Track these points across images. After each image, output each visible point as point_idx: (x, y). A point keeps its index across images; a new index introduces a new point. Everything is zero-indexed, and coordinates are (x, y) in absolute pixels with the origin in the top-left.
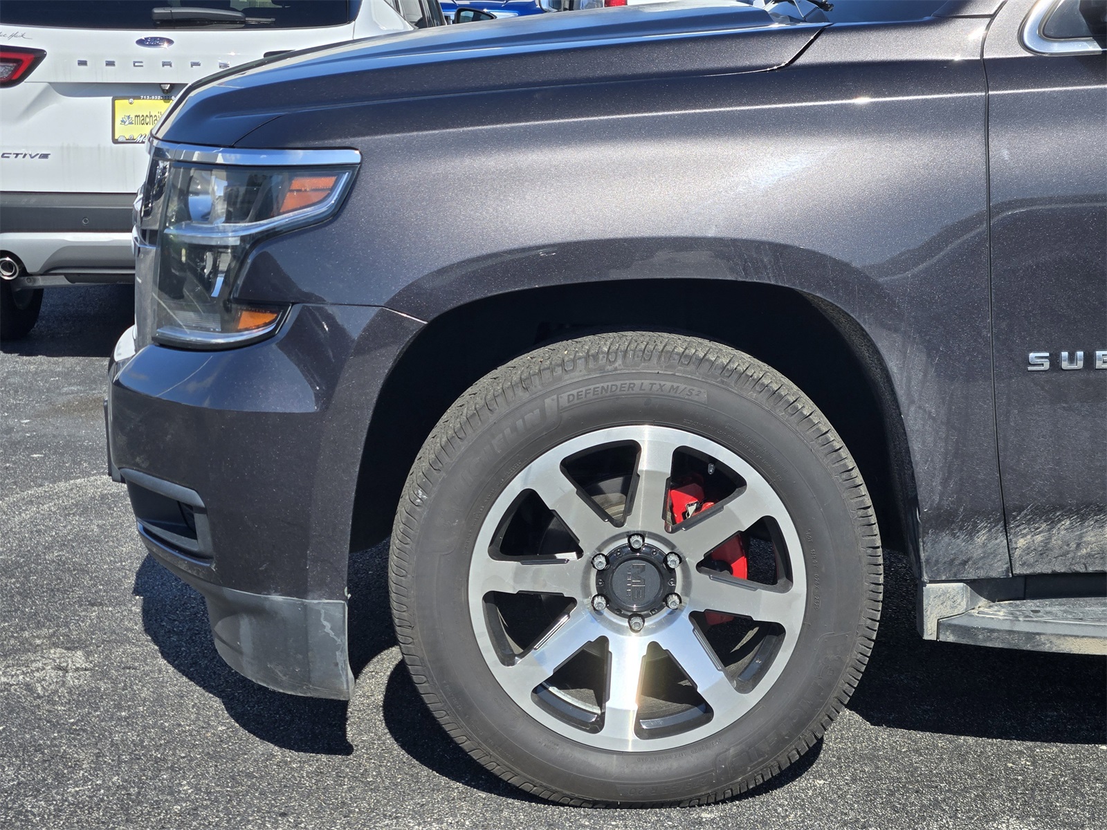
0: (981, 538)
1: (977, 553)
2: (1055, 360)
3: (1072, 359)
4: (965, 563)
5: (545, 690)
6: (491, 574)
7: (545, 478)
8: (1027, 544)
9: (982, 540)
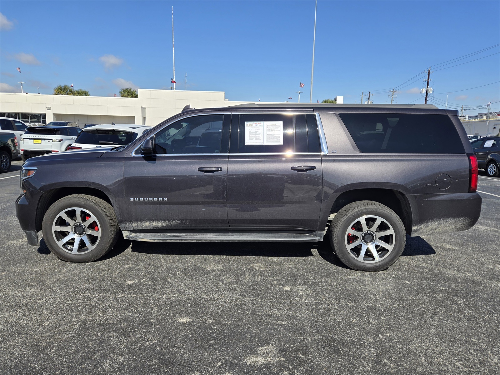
0: (127, 224)
1: (128, 227)
2: (134, 199)
3: (137, 199)
4: (126, 228)
5: (64, 245)
6: (55, 228)
7: (63, 214)
8: (135, 225)
9: (128, 225)
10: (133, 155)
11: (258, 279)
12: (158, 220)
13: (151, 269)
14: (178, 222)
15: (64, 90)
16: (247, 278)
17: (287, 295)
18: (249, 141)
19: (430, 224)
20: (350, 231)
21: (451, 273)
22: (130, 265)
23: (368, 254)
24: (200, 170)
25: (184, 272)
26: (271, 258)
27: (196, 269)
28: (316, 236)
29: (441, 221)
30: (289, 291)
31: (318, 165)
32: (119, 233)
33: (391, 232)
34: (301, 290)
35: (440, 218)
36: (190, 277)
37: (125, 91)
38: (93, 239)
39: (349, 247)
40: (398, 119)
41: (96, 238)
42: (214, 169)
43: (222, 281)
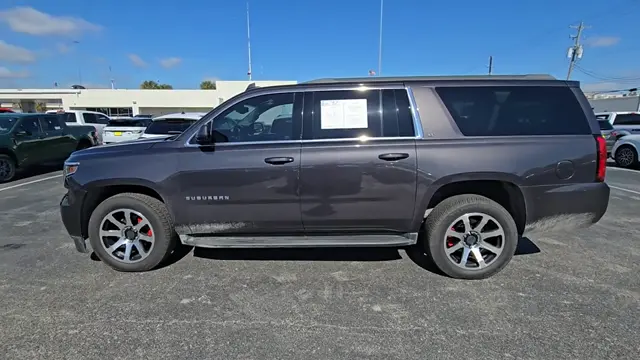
2: (190, 198)
3: (193, 198)
4: (184, 231)
5: (114, 253)
6: (103, 233)
7: (110, 217)
8: (193, 229)
9: (185, 228)
10: (188, 144)
11: (340, 295)
12: (219, 223)
13: (213, 281)
14: (243, 224)
15: (149, 85)
16: (326, 293)
17: (377, 319)
18: (325, 125)
19: (547, 222)
20: (451, 232)
21: (568, 279)
22: (189, 276)
23: (472, 260)
24: (267, 161)
25: (251, 286)
26: (354, 263)
27: (265, 280)
28: (408, 238)
29: (561, 217)
30: (380, 313)
31: (411, 152)
32: (176, 238)
33: (499, 232)
34: (395, 311)
35: (560, 214)
36: (257, 292)
37: (205, 84)
38: (146, 245)
39: (449, 251)
40: (508, 93)
41: (150, 244)
42: (284, 159)
43: (296, 298)
